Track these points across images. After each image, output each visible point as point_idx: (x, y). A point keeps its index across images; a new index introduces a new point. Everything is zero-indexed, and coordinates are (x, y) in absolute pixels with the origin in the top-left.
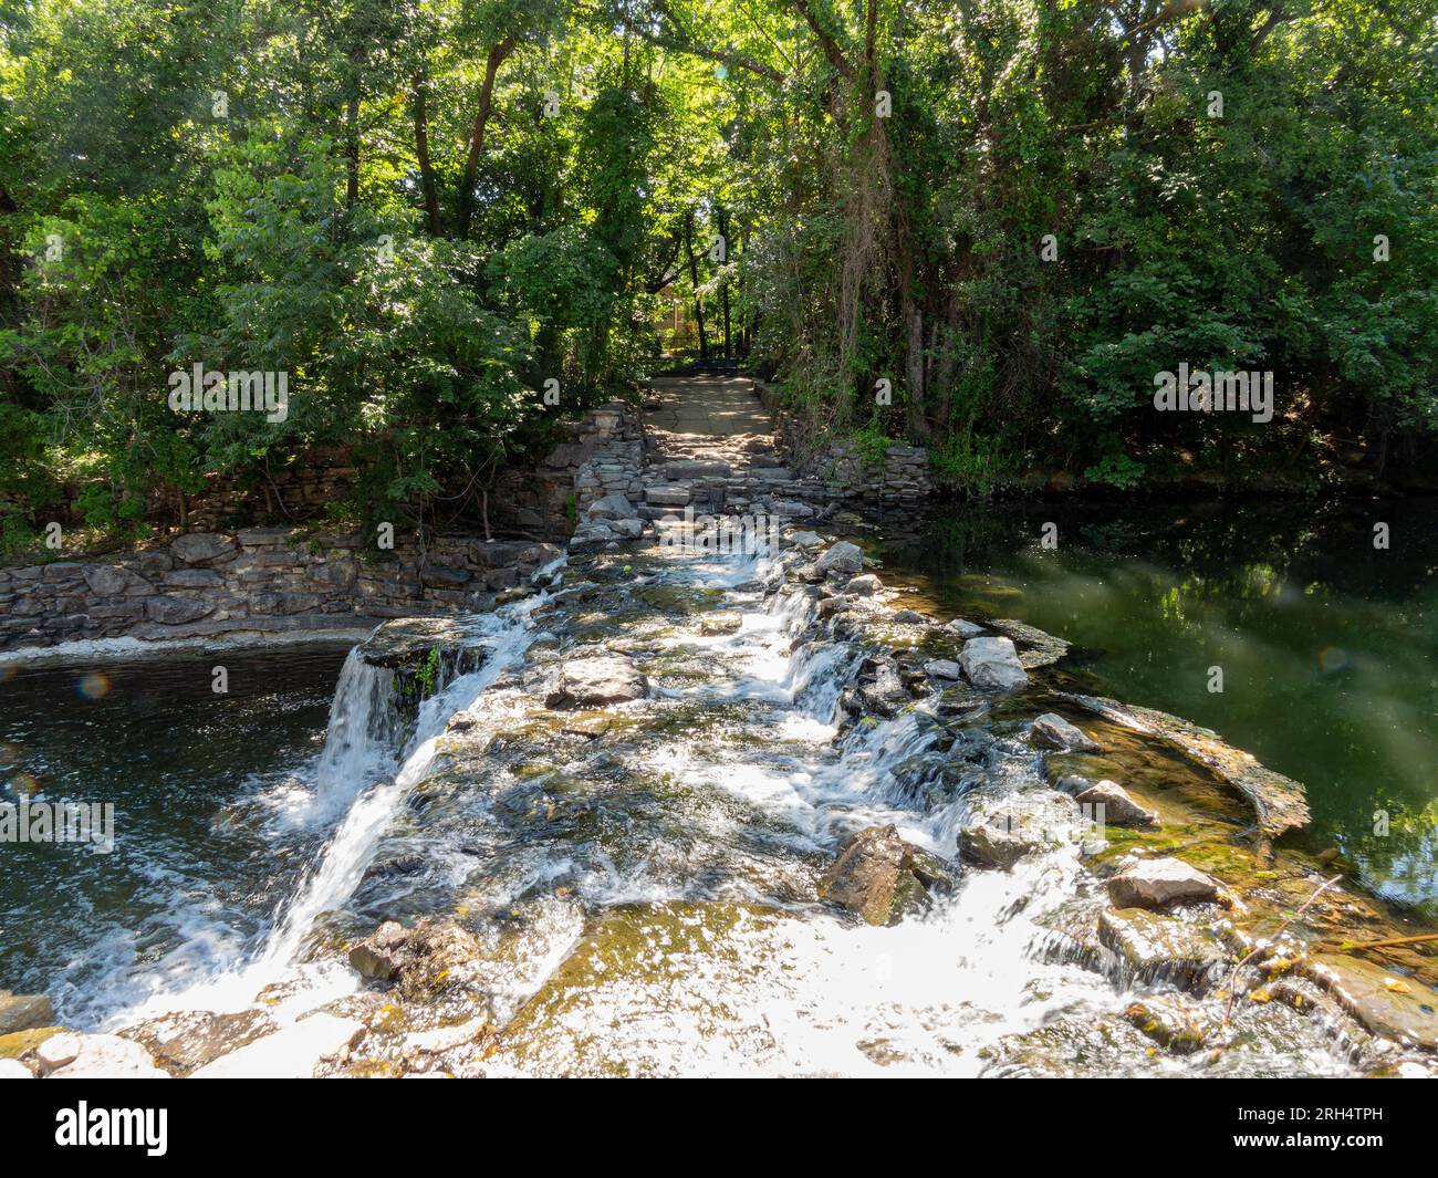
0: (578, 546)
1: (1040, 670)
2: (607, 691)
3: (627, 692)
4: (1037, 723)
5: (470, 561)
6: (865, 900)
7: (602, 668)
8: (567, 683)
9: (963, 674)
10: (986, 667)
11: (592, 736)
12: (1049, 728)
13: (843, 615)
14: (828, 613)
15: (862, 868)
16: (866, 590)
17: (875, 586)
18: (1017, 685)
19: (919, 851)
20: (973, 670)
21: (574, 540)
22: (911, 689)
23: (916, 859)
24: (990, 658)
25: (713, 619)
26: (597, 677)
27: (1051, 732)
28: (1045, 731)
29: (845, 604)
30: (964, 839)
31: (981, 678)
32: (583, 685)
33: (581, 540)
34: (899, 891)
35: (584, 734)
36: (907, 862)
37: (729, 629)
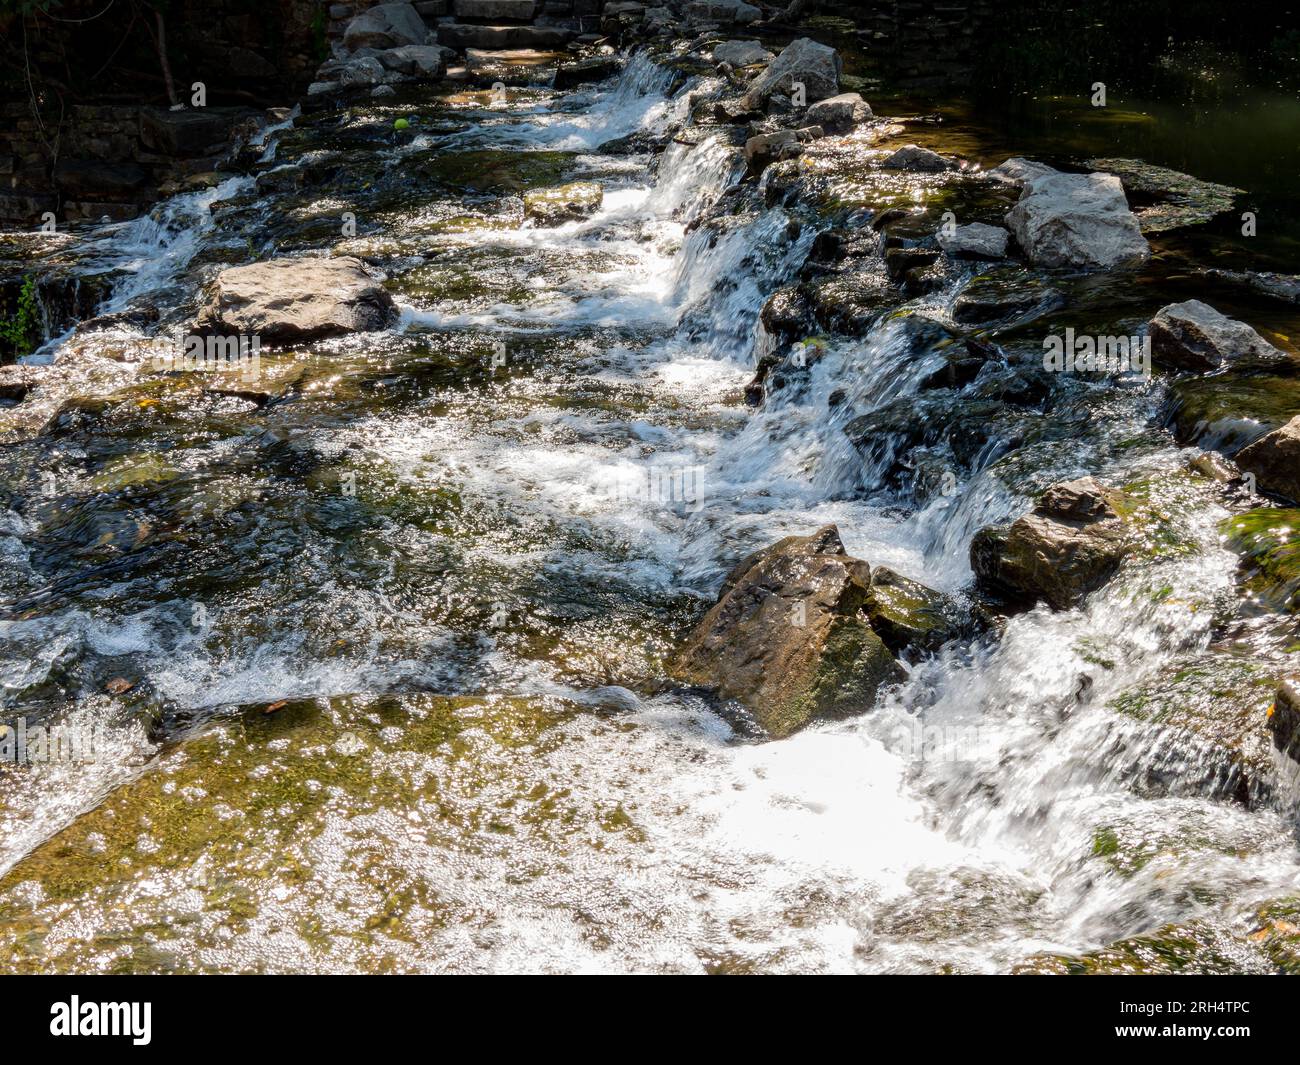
0: (321, 96)
1: (1177, 236)
2: (305, 318)
3: (345, 318)
4: (1160, 320)
5: (144, 148)
6: (759, 681)
7: (299, 277)
8: (224, 306)
9: (1014, 248)
10: (1061, 226)
11: (261, 399)
12: (1186, 327)
13: (785, 167)
14: (758, 162)
15: (756, 616)
16: (840, 123)
17: (857, 115)
18: (1123, 261)
19: (887, 578)
20: (1033, 234)
21: (314, 88)
22: (909, 280)
23: (882, 596)
24: (1072, 209)
25: (546, 198)
26: (283, 293)
27: (1189, 332)
28: (1177, 333)
29: (795, 145)
30: (985, 547)
31: (1051, 250)
32: (256, 308)
33: (327, 86)
34: (832, 658)
35: (246, 396)
36: (854, 597)
37: (575, 212)
